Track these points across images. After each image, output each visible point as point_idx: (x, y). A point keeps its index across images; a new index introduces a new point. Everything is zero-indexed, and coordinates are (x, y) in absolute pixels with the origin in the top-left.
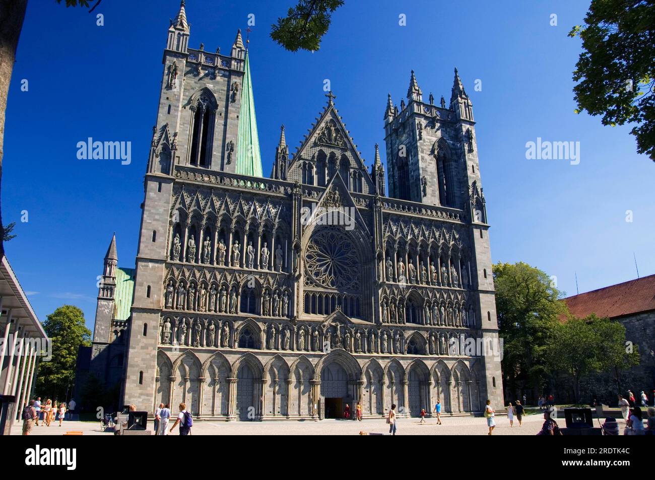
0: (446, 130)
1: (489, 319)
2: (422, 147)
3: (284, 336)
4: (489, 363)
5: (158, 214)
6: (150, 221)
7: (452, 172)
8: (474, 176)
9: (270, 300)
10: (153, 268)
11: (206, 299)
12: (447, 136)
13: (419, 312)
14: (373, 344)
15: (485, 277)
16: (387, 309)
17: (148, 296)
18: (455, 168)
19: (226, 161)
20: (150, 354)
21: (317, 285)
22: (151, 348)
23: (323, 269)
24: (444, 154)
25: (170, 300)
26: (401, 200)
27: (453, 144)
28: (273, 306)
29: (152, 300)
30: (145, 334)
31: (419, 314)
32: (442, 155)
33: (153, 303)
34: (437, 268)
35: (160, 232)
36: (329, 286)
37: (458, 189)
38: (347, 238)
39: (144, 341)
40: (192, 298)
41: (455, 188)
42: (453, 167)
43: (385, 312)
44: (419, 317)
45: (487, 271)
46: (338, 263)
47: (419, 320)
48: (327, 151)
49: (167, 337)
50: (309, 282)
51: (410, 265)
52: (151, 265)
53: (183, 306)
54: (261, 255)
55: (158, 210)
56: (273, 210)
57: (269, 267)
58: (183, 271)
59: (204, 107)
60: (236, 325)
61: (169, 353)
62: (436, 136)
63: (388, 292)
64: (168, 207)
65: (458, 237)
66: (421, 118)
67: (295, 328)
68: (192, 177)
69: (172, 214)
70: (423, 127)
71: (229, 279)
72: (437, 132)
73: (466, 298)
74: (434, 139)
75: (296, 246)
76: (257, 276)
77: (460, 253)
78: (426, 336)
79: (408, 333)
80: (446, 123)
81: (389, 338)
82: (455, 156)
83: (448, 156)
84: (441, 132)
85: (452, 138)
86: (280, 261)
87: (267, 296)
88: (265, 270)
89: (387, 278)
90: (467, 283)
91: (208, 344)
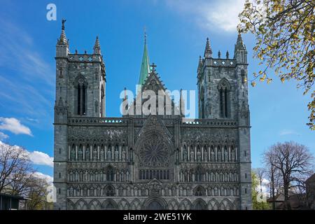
0: (228, 72)
1: (246, 178)
3: (126, 189)
7: (230, 98)
8: (244, 98)
9: (119, 175)
10: (61, 165)
11: (88, 176)
12: (228, 76)
15: (245, 155)
16: (183, 175)
17: (60, 177)
20: (63, 201)
21: (146, 166)
22: (63, 199)
23: (149, 158)
24: (226, 88)
27: (232, 81)
28: (121, 177)
30: (60, 193)
32: (224, 89)
33: (62, 180)
36: (152, 166)
38: (162, 142)
39: (60, 196)
40: (82, 177)
43: (182, 177)
45: (246, 152)
46: (157, 154)
49: (71, 194)
50: (141, 165)
54: (114, 155)
55: (61, 139)
56: (119, 133)
57: (119, 160)
58: (76, 165)
59: (81, 85)
60: (103, 187)
61: (73, 200)
62: (220, 78)
63: (183, 167)
64: (65, 137)
65: (230, 134)
66: (211, 68)
67: (132, 187)
68: (77, 121)
69: (68, 140)
70: (211, 74)
71: (99, 166)
72: (221, 75)
73: (233, 167)
74: (219, 80)
75: (131, 149)
76: (112, 164)
77: (231, 144)
78: (205, 187)
79: (195, 186)
80: (228, 68)
81: (184, 189)
82: (233, 88)
83: (228, 89)
84: (224, 74)
85: (231, 77)
86: (124, 157)
87: (118, 173)
88: (116, 161)
89: (183, 160)
90: (233, 159)
91: (90, 196)
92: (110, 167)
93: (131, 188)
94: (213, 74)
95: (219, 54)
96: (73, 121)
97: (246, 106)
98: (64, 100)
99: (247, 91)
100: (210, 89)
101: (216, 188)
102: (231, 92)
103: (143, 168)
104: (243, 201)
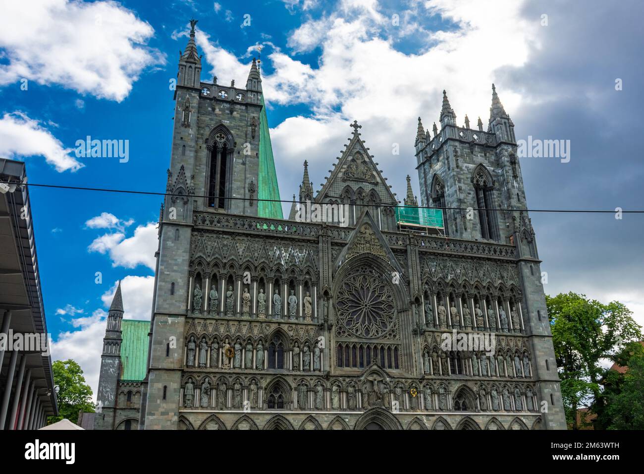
0: (485, 155)
1: (548, 369)
2: (459, 176)
4: (552, 421)
5: (176, 265)
6: (168, 273)
7: (495, 202)
8: (521, 205)
10: (173, 323)
12: (486, 162)
13: (465, 362)
14: (415, 401)
15: (540, 320)
16: (429, 359)
17: (167, 355)
18: (498, 197)
20: (171, 421)
21: (351, 335)
22: (171, 414)
23: (355, 317)
24: (484, 182)
25: (192, 358)
27: (494, 171)
29: (172, 360)
30: (164, 397)
31: (465, 364)
32: (482, 184)
33: (173, 363)
34: (483, 311)
35: (180, 284)
36: (363, 335)
37: (502, 221)
38: (380, 281)
39: (164, 406)
40: (215, 355)
41: (499, 220)
42: (495, 196)
43: (427, 363)
44: (466, 368)
45: (541, 313)
46: (372, 309)
47: (466, 371)
48: (355, 187)
49: (189, 400)
50: (341, 331)
51: (452, 308)
52: (170, 320)
54: (289, 304)
55: (176, 260)
56: (300, 255)
57: (297, 317)
58: (205, 326)
59: (221, 146)
60: (264, 383)
61: (191, 418)
62: (473, 163)
63: (430, 340)
64: (187, 257)
65: (505, 275)
66: (457, 144)
67: (328, 385)
68: (212, 222)
69: (191, 263)
70: (459, 153)
71: (256, 331)
72: (475, 159)
73: (520, 344)
74: (471, 166)
75: (326, 293)
76: (285, 328)
77: (508, 294)
78: (475, 389)
79: (454, 387)
80: (485, 148)
81: (433, 393)
82: (496, 184)
83: (490, 185)
84: (479, 158)
85: (492, 164)
86: (308, 310)
87: (297, 350)
88: (293, 320)
89: (427, 324)
90: (518, 327)
91: (234, 407)
92: (279, 334)
93: (325, 390)
94: (462, 156)
95: (467, 121)
96: (204, 221)
97: (527, 221)
98: (188, 174)
99: (523, 193)
100: (459, 182)
101: (494, 393)
102: (494, 192)
103: (343, 339)
104: (550, 423)
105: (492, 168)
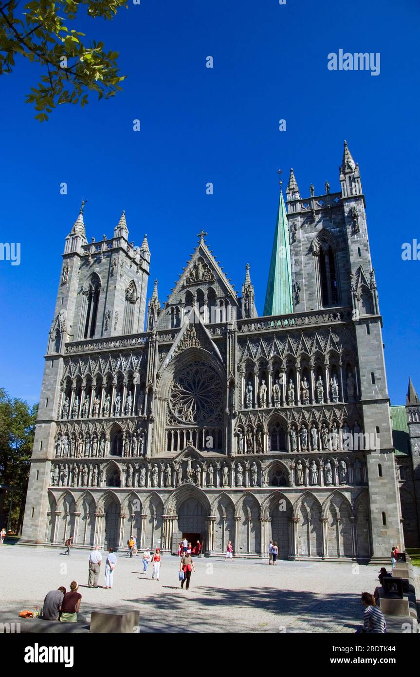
0: (330, 217)
3: (140, 473)
5: (50, 385)
6: (45, 392)
7: (338, 264)
9: (130, 442)
10: (45, 427)
11: (83, 446)
12: (331, 224)
14: (226, 478)
15: (374, 382)
16: (244, 439)
17: (41, 449)
18: (342, 257)
19: (104, 328)
20: (40, 494)
21: (180, 423)
22: (40, 489)
23: (186, 406)
25: (59, 451)
26: (265, 317)
28: (132, 447)
30: (37, 479)
32: (327, 248)
33: (43, 454)
36: (191, 422)
37: (345, 282)
38: (211, 370)
39: (36, 484)
40: (73, 448)
42: (339, 258)
45: (375, 375)
46: (201, 397)
48: (194, 290)
49: (56, 480)
50: (172, 420)
53: (67, 454)
54: (126, 403)
57: (131, 413)
58: (67, 427)
60: (102, 467)
61: (55, 493)
62: (315, 231)
63: (244, 420)
65: (338, 340)
67: (150, 467)
69: (62, 382)
70: (298, 226)
71: (99, 428)
72: (318, 226)
73: (350, 412)
74: (313, 234)
75: (151, 390)
76: (119, 422)
78: (289, 464)
79: (266, 463)
82: (342, 244)
83: (334, 247)
84: (323, 223)
85: (338, 224)
86: (141, 406)
88: (127, 416)
89: (245, 405)
90: (351, 394)
93: (147, 470)
94: (302, 227)
96: (72, 349)
99: (366, 245)
101: (314, 466)
102: (338, 253)
103: (174, 426)
104: (373, 496)
105: (338, 229)
